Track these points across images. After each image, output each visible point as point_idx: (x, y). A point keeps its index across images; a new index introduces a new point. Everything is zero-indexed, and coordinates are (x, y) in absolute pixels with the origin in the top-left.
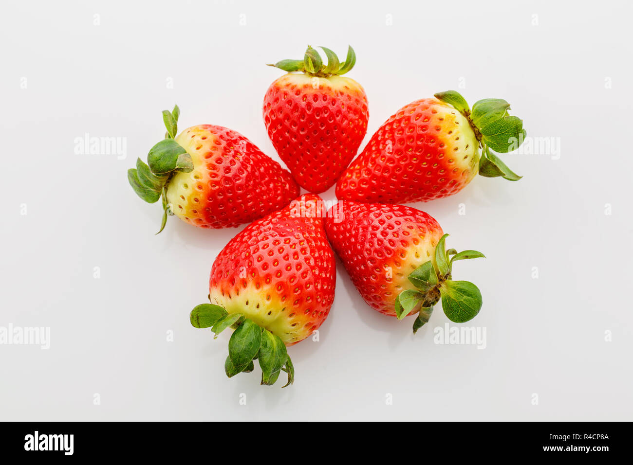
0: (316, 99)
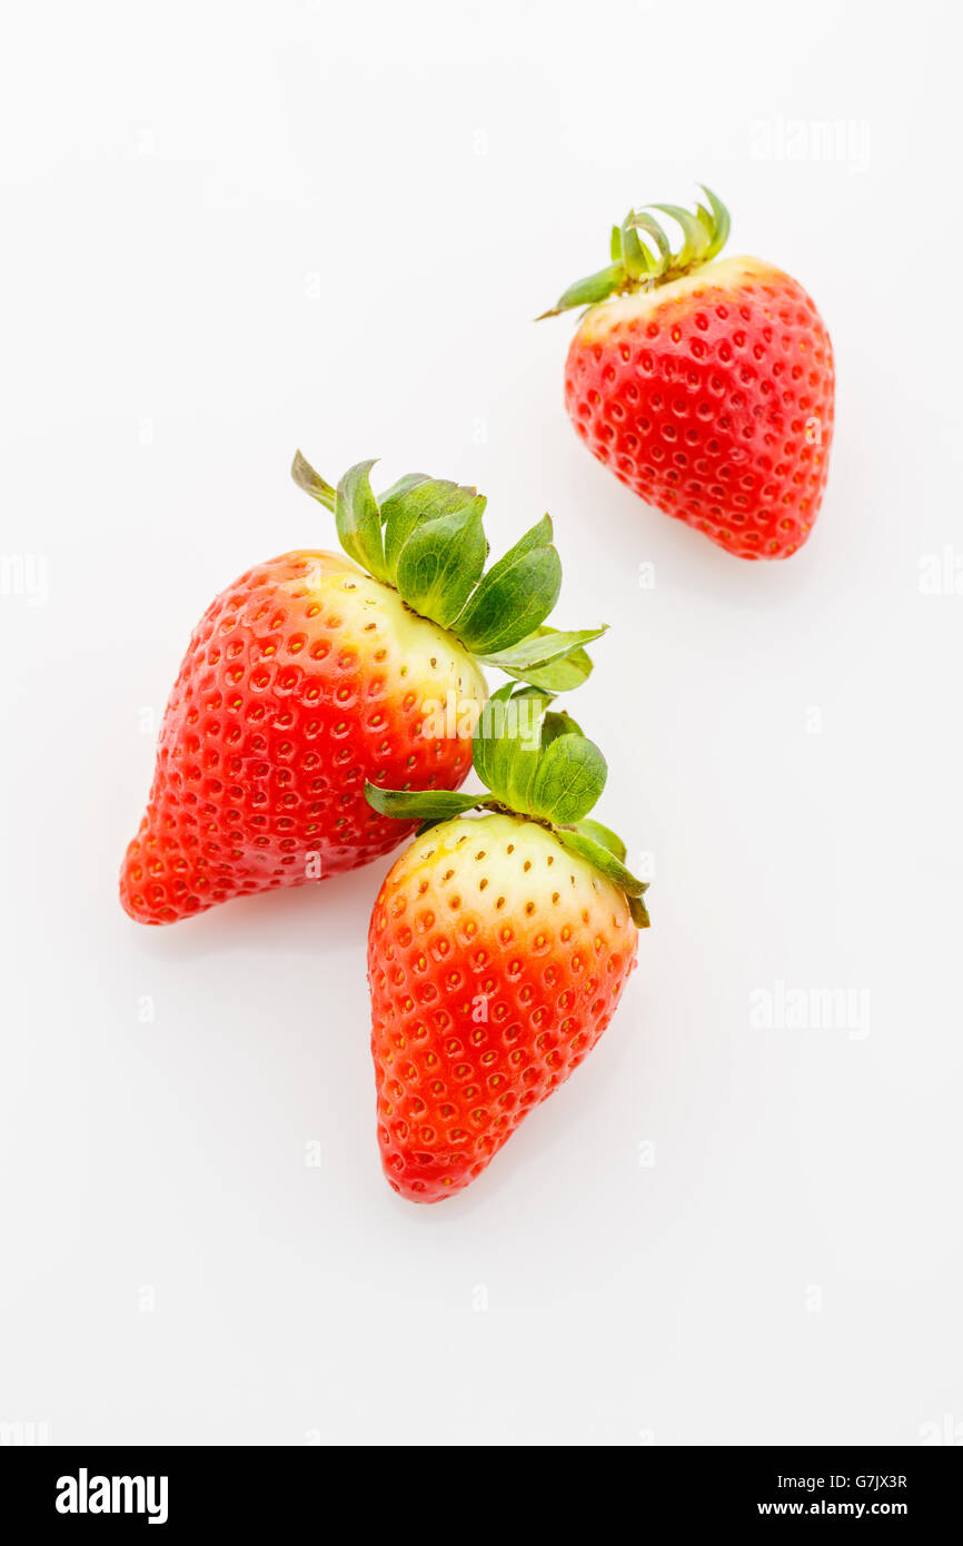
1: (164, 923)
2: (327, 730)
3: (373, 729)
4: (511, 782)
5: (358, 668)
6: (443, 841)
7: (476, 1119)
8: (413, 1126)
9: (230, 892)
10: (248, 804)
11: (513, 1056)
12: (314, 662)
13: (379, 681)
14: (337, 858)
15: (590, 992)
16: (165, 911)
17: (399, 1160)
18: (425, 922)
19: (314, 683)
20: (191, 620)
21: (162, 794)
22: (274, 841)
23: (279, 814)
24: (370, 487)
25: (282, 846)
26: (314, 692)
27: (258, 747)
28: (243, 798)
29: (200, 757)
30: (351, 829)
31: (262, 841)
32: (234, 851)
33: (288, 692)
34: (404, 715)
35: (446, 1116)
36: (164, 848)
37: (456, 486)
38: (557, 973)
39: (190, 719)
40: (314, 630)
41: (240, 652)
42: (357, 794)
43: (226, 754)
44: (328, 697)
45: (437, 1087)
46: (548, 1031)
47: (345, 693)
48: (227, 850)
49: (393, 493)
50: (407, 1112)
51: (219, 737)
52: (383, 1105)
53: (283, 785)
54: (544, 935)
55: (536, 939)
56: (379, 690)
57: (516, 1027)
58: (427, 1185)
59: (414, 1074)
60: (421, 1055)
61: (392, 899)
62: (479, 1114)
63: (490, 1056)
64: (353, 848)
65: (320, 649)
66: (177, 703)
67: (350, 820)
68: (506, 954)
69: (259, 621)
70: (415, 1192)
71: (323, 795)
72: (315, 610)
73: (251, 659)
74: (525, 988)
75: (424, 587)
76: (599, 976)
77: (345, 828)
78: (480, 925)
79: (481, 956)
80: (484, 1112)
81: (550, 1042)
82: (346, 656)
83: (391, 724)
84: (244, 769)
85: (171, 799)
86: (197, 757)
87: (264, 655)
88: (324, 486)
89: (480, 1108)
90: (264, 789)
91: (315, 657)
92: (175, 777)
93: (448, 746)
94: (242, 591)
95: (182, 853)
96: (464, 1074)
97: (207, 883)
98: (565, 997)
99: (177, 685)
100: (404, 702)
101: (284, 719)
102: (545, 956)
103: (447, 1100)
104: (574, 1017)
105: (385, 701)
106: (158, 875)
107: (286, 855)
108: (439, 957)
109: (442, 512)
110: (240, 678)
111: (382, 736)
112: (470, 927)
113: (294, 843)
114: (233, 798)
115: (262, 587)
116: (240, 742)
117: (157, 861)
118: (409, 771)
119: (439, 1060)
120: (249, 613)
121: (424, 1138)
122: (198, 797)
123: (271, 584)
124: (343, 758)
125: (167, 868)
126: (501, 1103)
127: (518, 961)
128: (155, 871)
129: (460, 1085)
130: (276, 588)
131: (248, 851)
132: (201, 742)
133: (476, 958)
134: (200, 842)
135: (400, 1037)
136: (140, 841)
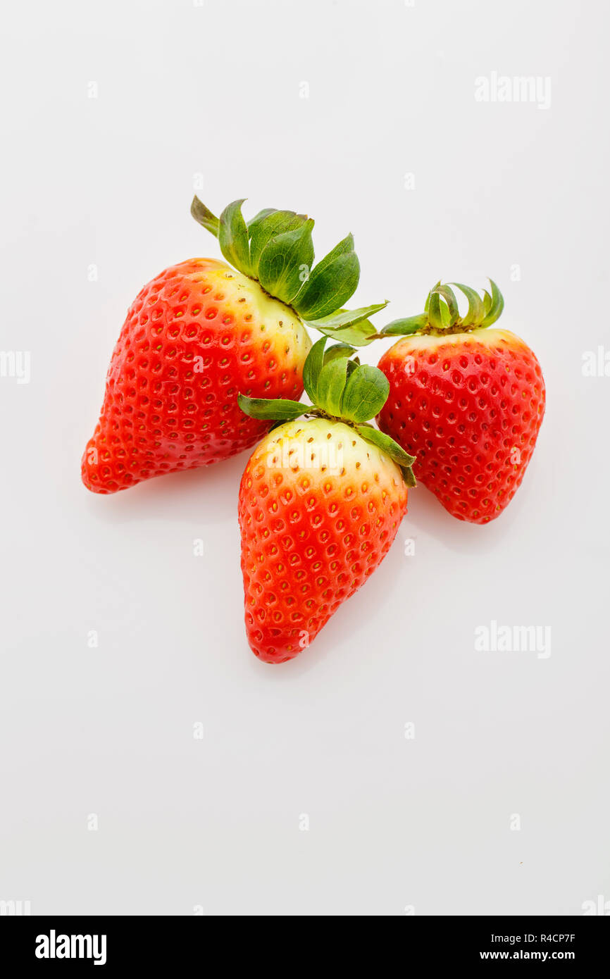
0: (464, 363)
1: (109, 491)
2: (215, 363)
3: (244, 363)
4: (329, 396)
5: (235, 324)
6: (287, 432)
7: (309, 607)
8: (269, 611)
9: (152, 472)
10: (165, 411)
11: (332, 565)
12: (208, 320)
13: (247, 333)
14: (219, 448)
15: (380, 525)
16: (111, 483)
17: (259, 634)
18: (276, 481)
19: (208, 333)
20: (127, 301)
21: (109, 409)
22: (181, 435)
23: (184, 417)
24: (241, 215)
25: (186, 438)
26: (207, 339)
27: (172, 374)
28: (162, 407)
29: (135, 382)
30: (229, 428)
31: (173, 435)
32: (155, 443)
33: (192, 339)
34: (263, 354)
35: (290, 604)
36: (110, 443)
37: (295, 214)
38: (360, 512)
39: (128, 359)
40: (207, 302)
41: (160, 316)
42: (233, 404)
43: (152, 379)
44: (216, 342)
45: (284, 586)
46: (353, 549)
47: (226, 340)
48: (150, 442)
49: (256, 220)
50: (264, 602)
51: (147, 369)
52: (248, 599)
53: (187, 398)
54: (351, 488)
55: (346, 490)
56: (248, 339)
57: (334, 546)
58: (277, 650)
59: (270, 578)
60: (274, 565)
61: (255, 468)
62: (310, 603)
63: (317, 565)
64: (230, 441)
65: (212, 313)
66: (120, 351)
67: (228, 422)
68: (328, 499)
69: (173, 297)
70: (269, 655)
71: (212, 405)
72: (208, 290)
73: (168, 319)
74: (340, 521)
75: (275, 276)
76: (385, 515)
77: (226, 427)
78: (311, 481)
79: (312, 501)
80: (313, 602)
81: (355, 556)
82: (228, 317)
83: (256, 360)
84: (163, 389)
85: (116, 411)
86: (133, 382)
87: (176, 317)
88: (211, 217)
89: (311, 599)
90: (175, 401)
91: (208, 317)
92: (119, 396)
93: (290, 375)
94: (161, 281)
95: (122, 445)
96: (301, 577)
97: (137, 464)
98: (364, 528)
99: (119, 341)
100: (264, 348)
101: (188, 356)
102: (352, 501)
103: (290, 594)
104: (370, 541)
105: (252, 345)
106: (107, 460)
107: (188, 445)
108: (286, 502)
109: (287, 229)
110: (160, 332)
111: (250, 367)
112: (305, 483)
113: (193, 436)
114: (155, 408)
115: (172, 279)
116: (161, 371)
117: (106, 451)
118: (266, 390)
119: (285, 567)
120: (166, 293)
121: (275, 619)
122: (133, 407)
123: (179, 276)
124: (225, 381)
125: (112, 455)
126: (323, 596)
127: (335, 504)
128: (105, 458)
129: (299, 584)
130: (182, 278)
131: (164, 442)
132: (136, 373)
133: (309, 503)
134: (134, 437)
135: (260, 555)
136: (95, 440)
